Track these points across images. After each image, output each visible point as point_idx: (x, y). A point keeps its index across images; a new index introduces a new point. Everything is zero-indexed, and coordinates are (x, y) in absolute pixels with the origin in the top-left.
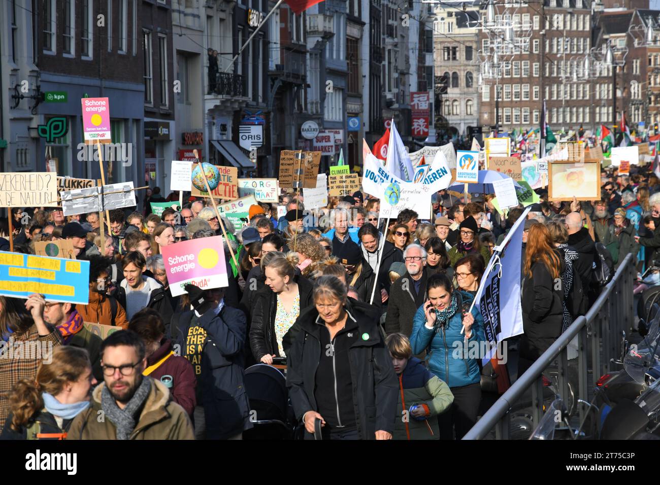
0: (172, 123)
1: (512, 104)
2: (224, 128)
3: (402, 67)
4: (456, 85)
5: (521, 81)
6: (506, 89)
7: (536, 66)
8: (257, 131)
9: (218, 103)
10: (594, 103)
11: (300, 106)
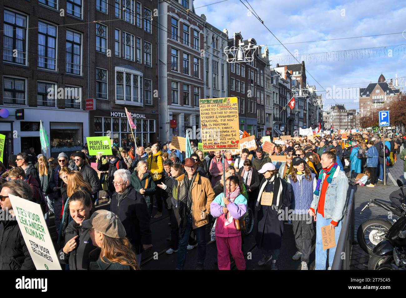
0: (264, 126)
1: (335, 126)
2: (277, 127)
3: (315, 118)
4: (327, 123)
5: (337, 122)
6: (334, 123)
7: (339, 120)
8: (283, 127)
9: (275, 122)
10: (348, 125)
11: (294, 124)
